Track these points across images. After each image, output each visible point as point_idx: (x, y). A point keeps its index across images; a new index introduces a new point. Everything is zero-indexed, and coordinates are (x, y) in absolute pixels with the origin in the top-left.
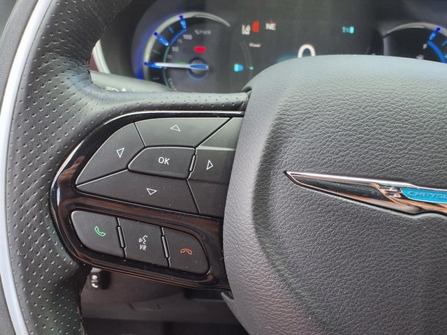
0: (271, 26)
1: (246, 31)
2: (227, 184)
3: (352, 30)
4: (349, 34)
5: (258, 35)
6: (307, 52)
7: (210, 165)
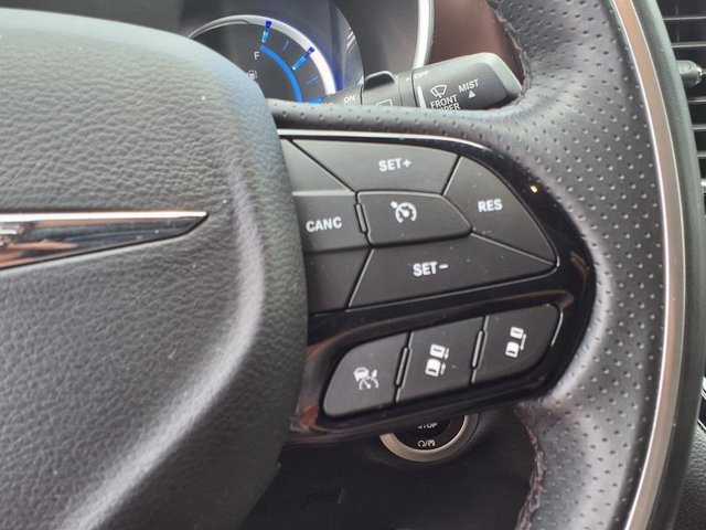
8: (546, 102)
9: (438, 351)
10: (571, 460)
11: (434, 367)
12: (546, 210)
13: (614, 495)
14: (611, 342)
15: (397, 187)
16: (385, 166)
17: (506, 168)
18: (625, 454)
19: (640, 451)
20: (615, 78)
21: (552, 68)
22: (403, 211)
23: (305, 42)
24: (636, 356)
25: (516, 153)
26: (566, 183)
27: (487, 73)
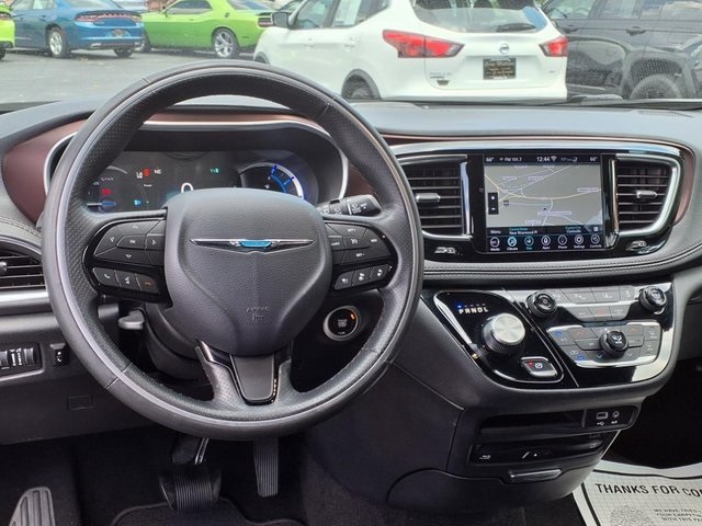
0: (158, 172)
1: (140, 176)
2: (163, 251)
3: (217, 171)
4: (215, 173)
5: (149, 178)
6: (187, 188)
7: (154, 242)
8: (387, 216)
9: (362, 275)
10: (392, 301)
11: (361, 278)
12: (386, 241)
13: (402, 307)
14: (401, 273)
15: (352, 235)
16: (349, 230)
17: (377, 232)
18: (404, 297)
19: (407, 297)
20: (403, 211)
21: (389, 208)
22: (354, 241)
23: (291, 175)
24: (407, 276)
25: (380, 228)
26: (394, 237)
27: (369, 201)
